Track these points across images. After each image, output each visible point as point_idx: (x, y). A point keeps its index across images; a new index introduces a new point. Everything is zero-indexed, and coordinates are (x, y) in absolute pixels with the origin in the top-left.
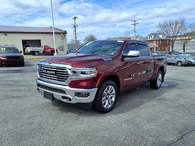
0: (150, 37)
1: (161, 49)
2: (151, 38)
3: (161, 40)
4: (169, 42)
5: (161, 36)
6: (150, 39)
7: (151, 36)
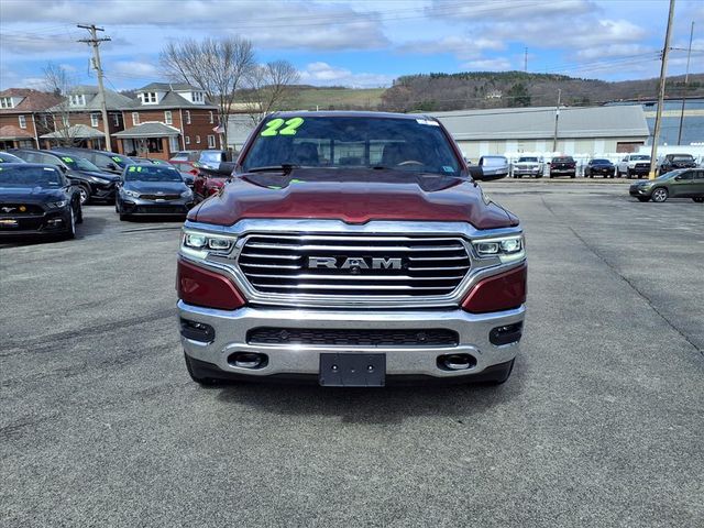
0: (150, 97)
1: (193, 141)
2: (154, 100)
3: (192, 110)
4: (215, 118)
5: (188, 96)
6: (151, 103)
7: (153, 95)
